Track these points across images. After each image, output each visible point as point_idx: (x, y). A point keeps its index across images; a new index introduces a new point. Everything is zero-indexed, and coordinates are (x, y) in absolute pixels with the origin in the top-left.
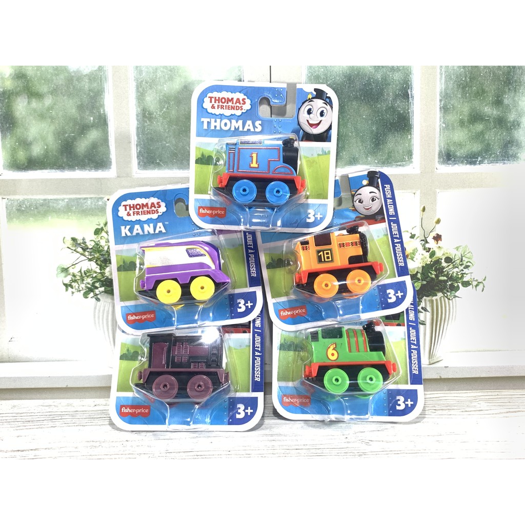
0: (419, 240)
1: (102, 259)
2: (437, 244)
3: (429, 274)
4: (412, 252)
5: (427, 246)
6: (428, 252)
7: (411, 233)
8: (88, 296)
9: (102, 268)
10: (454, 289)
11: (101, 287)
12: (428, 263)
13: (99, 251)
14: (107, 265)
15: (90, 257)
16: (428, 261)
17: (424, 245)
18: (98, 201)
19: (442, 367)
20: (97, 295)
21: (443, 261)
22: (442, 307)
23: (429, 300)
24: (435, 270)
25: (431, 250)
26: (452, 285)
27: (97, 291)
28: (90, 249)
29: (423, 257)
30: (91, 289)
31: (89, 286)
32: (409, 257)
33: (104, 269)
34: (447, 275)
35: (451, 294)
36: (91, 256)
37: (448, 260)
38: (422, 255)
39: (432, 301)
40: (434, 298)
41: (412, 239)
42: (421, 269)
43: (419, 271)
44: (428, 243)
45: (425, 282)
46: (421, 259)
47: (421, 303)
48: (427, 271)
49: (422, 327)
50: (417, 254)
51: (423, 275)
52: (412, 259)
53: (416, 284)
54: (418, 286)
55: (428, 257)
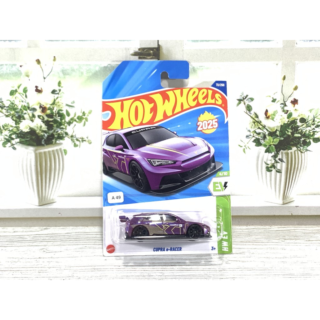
0: (279, 103)
1: (17, 115)
2: (294, 107)
3: (286, 132)
4: (273, 113)
5: (286, 108)
6: (286, 113)
7: (273, 98)
8: (6, 146)
9: (17, 123)
10: (306, 144)
11: (16, 138)
12: (286, 122)
13: (14, 109)
14: (21, 120)
15: (7, 114)
17: (283, 108)
18: (12, 67)
19: (293, 207)
20: (13, 145)
21: (298, 121)
22: (295, 159)
23: (285, 153)
24: (292, 129)
25: (289, 112)
26: (304, 141)
27: (13, 142)
28: (7, 107)
30: (8, 140)
31: (7, 138)
32: (270, 118)
33: (19, 124)
34: (301, 133)
35: (303, 148)
36: (7, 112)
37: (303, 120)
38: (281, 116)
39: (287, 154)
40: (290, 151)
41: (274, 103)
42: (280, 127)
43: (278, 129)
44: (287, 106)
45: (282, 139)
46: (280, 119)
47: (279, 155)
48: (285, 129)
49: (278, 174)
50: (277, 115)
51: (281, 133)
52: (273, 119)
53: (275, 140)
54: (277, 141)
55: (286, 118)
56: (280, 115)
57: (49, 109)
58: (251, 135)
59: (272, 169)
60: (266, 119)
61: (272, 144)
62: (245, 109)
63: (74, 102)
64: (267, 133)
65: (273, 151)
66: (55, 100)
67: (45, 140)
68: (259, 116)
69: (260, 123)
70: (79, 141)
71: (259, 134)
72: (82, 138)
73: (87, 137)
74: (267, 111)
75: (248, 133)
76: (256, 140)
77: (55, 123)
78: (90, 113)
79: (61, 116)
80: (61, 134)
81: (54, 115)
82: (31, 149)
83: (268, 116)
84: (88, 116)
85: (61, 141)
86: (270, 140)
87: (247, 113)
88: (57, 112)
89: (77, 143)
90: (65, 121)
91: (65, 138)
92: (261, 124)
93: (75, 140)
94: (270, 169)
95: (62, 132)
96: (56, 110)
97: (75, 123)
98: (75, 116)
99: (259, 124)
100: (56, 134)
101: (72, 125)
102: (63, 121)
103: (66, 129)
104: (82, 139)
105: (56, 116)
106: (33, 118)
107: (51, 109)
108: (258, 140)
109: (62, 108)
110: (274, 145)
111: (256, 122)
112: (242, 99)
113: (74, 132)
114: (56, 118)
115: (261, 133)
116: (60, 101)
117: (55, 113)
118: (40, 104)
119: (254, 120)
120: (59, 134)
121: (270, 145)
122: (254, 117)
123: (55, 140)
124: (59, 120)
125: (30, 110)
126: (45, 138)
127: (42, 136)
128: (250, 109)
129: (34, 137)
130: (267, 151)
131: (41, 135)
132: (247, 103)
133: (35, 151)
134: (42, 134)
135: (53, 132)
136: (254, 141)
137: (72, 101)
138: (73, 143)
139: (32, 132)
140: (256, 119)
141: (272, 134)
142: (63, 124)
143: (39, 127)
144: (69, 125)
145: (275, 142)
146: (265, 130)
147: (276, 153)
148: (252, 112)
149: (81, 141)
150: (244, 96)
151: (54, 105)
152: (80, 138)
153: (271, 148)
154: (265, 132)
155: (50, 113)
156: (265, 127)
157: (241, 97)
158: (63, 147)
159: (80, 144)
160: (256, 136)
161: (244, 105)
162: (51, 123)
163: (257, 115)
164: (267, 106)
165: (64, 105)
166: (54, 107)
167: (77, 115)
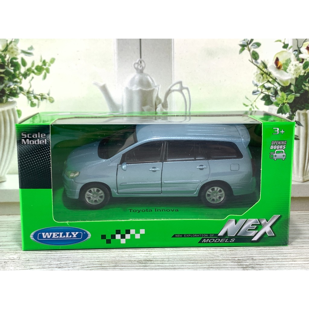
0: (291, 50)
3: (303, 86)
4: (284, 62)
5: (301, 56)
6: (302, 62)
7: (284, 43)
12: (302, 74)
16: (302, 72)
17: (297, 56)
23: (303, 114)
25: (305, 61)
29: (296, 68)
32: (282, 68)
38: (296, 65)
39: (306, 115)
41: (285, 50)
42: (295, 81)
43: (292, 83)
44: (302, 53)
45: (298, 95)
46: (295, 70)
47: (295, 117)
48: (301, 83)
49: (295, 141)
50: (290, 65)
51: (296, 87)
53: (289, 97)
54: (291, 98)
55: (302, 68)
56: (294, 65)
58: (258, 91)
60: (277, 69)
61: (286, 103)
62: (249, 57)
64: (279, 88)
65: (288, 112)
66: (7, 46)
68: (268, 66)
69: (269, 75)
70: (38, 99)
71: (269, 89)
72: (41, 95)
73: (47, 92)
74: (277, 60)
75: (255, 88)
76: (266, 97)
77: (6, 75)
78: (53, 61)
79: (15, 66)
80: (15, 90)
81: (6, 64)
83: (279, 66)
84: (50, 65)
85: (14, 99)
86: (283, 97)
87: (252, 62)
88: (9, 61)
89: (35, 101)
90: (20, 73)
91: (19, 95)
92: (271, 76)
93: (33, 98)
95: (16, 87)
96: (8, 58)
97: (32, 75)
98: (33, 66)
99: (268, 77)
100: (8, 90)
101: (29, 78)
102: (18, 72)
103: (20, 82)
104: (41, 96)
105: (8, 67)
107: (2, 57)
108: (267, 97)
109: (16, 55)
110: (288, 103)
111: (265, 73)
112: (246, 44)
113: (31, 87)
114: (8, 69)
115: (272, 88)
116: (14, 47)
117: (7, 62)
119: (262, 72)
120: (11, 90)
121: (284, 104)
122: (261, 67)
123: (6, 97)
124: (12, 71)
128: (256, 56)
130: (280, 111)
132: (252, 49)
135: (4, 87)
136: (263, 98)
137: (29, 46)
138: (30, 102)
140: (265, 70)
141: (286, 89)
142: (18, 76)
144: (25, 78)
145: (289, 100)
146: (276, 84)
147: (291, 114)
148: (259, 61)
149: (40, 99)
150: (248, 41)
151: (7, 52)
152: (39, 94)
153: (284, 108)
154: (277, 86)
155: (1, 62)
156: (276, 80)
157: (244, 42)
158: (17, 107)
159: (39, 103)
160: (265, 91)
161: (249, 52)
162: (2, 75)
163: (266, 64)
164: (278, 53)
165: (19, 51)
166: (7, 54)
167: (35, 65)
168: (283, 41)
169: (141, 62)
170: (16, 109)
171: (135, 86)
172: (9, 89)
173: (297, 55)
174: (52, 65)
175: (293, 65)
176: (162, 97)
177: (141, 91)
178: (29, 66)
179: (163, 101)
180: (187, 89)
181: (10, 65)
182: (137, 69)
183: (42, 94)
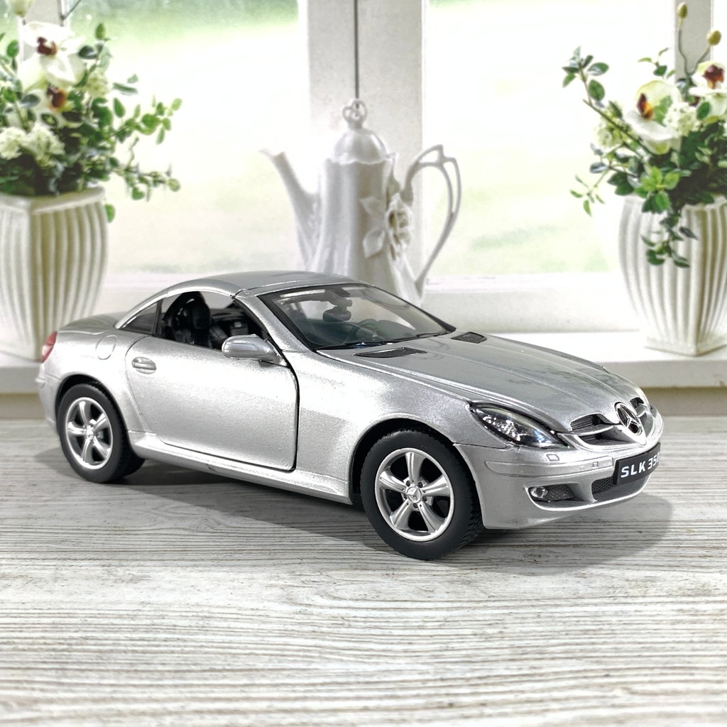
0: (673, 78)
3: (697, 155)
4: (658, 104)
5: (693, 91)
6: (694, 104)
7: (657, 64)
12: (695, 129)
16: (696, 125)
17: (684, 92)
23: (697, 213)
24: (711, 146)
25: (701, 102)
29: (683, 116)
32: (654, 116)
38: (682, 111)
39: (703, 215)
40: (709, 207)
41: (659, 78)
42: (680, 143)
43: (675, 149)
44: (695, 86)
45: (687, 173)
46: (681, 121)
47: (680, 219)
48: (693, 148)
49: (681, 271)
50: (670, 110)
51: (683, 157)
52: (660, 120)
53: (669, 176)
54: (672, 180)
55: (694, 117)
56: (678, 109)
57: (72, 97)
58: (602, 165)
59: (665, 256)
60: (643, 119)
61: (660, 189)
62: (585, 94)
63: (134, 79)
64: (646, 158)
65: (665, 208)
66: (86, 74)
67: (57, 181)
68: (624, 112)
69: (626, 132)
70: (147, 182)
71: (625, 160)
72: (154, 174)
73: (166, 169)
74: (643, 101)
75: (597, 159)
76: (618, 177)
77: (84, 135)
78: (177, 105)
79: (102, 115)
80: (101, 164)
81: (84, 112)
82: (22, 204)
83: (646, 112)
84: (171, 114)
85: (100, 183)
86: (654, 177)
87: (590, 104)
88: (90, 105)
89: (142, 187)
90: (111, 130)
91: (110, 176)
92: (629, 133)
93: (137, 181)
94: (659, 257)
95: (103, 158)
96: (87, 98)
97: (136, 133)
99: (624, 135)
100: (87, 165)
101: (129, 140)
102: (106, 128)
103: (112, 149)
104: (154, 177)
105: (88, 117)
106: (30, 123)
107: (76, 98)
108: (622, 178)
109: (103, 93)
110: (666, 190)
111: (616, 127)
112: (577, 67)
113: (133, 158)
114: (88, 122)
115: (632, 157)
116: (100, 77)
117: (86, 107)
118: (49, 84)
119: (610, 124)
120: (94, 164)
121: (656, 192)
122: (609, 114)
123: (82, 179)
124: (96, 126)
125: (23, 101)
126: (58, 174)
127: (51, 170)
128: (599, 91)
129: (29, 173)
130: (650, 207)
131: (48, 166)
132: (590, 78)
133: (31, 210)
134: (52, 163)
135: (78, 159)
136: (613, 180)
137: (131, 76)
138: (131, 189)
139: (26, 158)
140: (617, 120)
141: (661, 160)
142: (106, 136)
143: (43, 146)
145: (668, 183)
146: (641, 151)
147: (672, 212)
148: (605, 102)
149: (151, 183)
150: (582, 60)
151: (84, 88)
153: (657, 200)
154: (642, 155)
155: (73, 109)
156: (641, 142)
157: (574, 62)
158: (105, 199)
159: (149, 191)
160: (618, 165)
161: (583, 83)
162: (75, 135)
163: (619, 108)
164: (644, 86)
165: (110, 86)
166: (85, 92)
167: (143, 113)
168: (654, 61)
169: (357, 106)
170: (103, 203)
171: (346, 154)
172: (89, 163)
173: (684, 89)
174: (175, 112)
175: (675, 110)
176: (400, 177)
177: (357, 165)
178: (129, 115)
179: (403, 186)
180: (453, 160)
181: (92, 114)
182: (349, 120)
183: (156, 173)
